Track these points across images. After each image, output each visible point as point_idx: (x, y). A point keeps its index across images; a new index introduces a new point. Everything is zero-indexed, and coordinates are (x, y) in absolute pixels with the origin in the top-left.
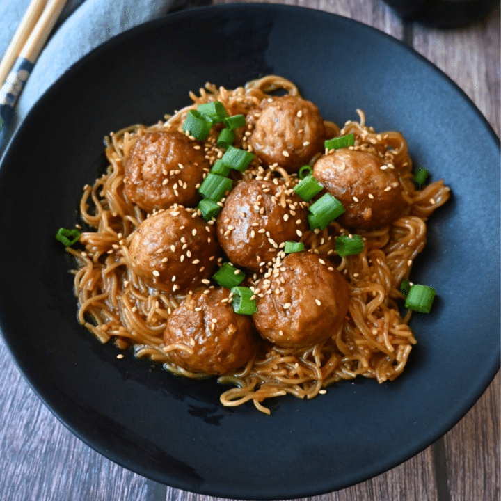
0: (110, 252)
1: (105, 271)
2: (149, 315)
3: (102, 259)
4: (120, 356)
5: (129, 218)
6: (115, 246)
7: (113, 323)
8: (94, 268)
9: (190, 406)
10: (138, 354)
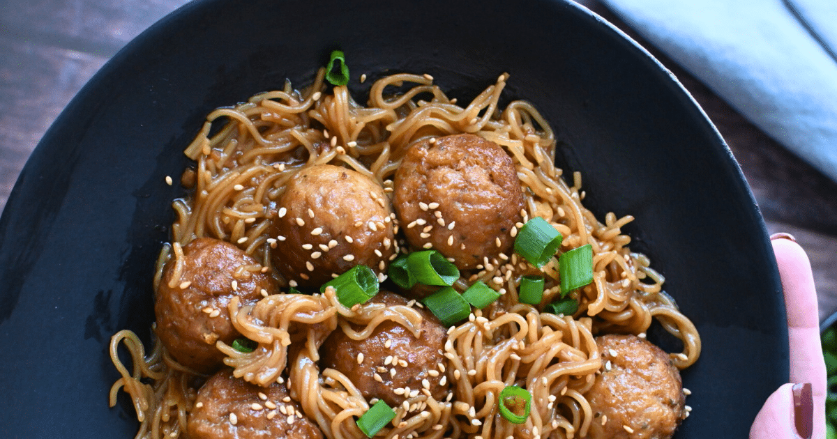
0: (326, 135)
1: (296, 132)
2: (234, 212)
3: (315, 124)
4: (169, 180)
5: (386, 151)
6: (334, 140)
7: (216, 160)
8: (299, 115)
9: (110, 292)
10: (177, 205)
